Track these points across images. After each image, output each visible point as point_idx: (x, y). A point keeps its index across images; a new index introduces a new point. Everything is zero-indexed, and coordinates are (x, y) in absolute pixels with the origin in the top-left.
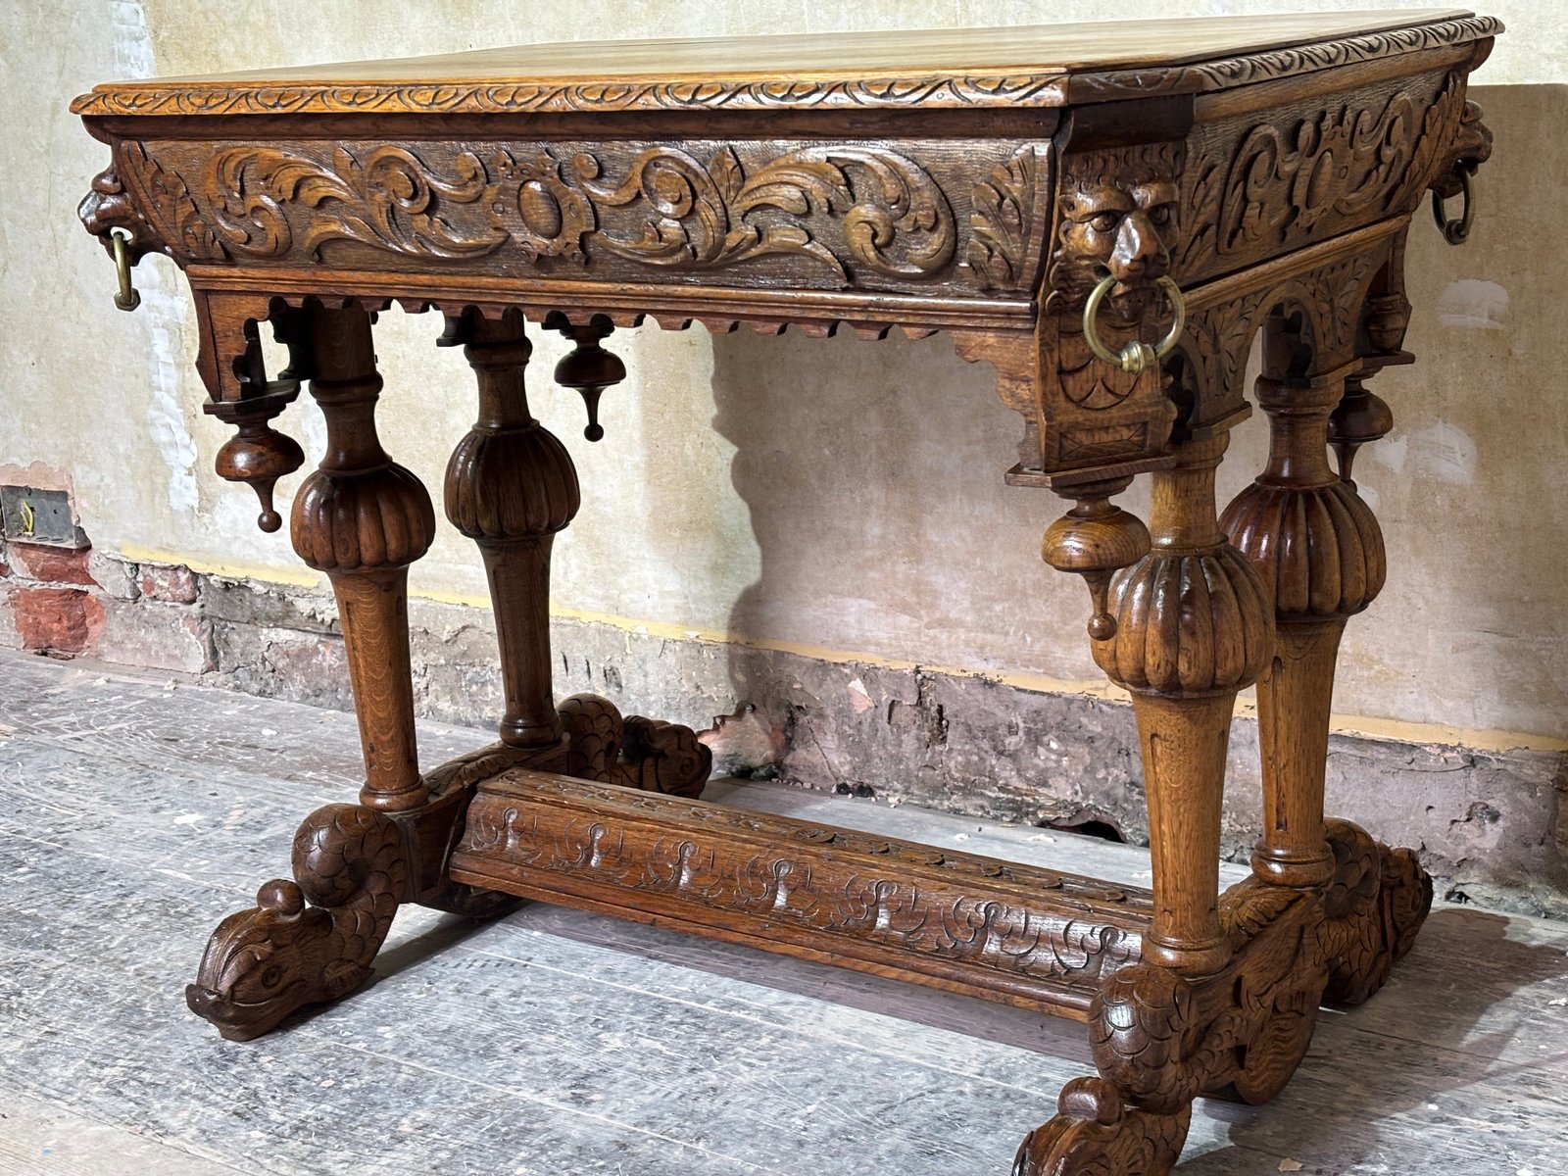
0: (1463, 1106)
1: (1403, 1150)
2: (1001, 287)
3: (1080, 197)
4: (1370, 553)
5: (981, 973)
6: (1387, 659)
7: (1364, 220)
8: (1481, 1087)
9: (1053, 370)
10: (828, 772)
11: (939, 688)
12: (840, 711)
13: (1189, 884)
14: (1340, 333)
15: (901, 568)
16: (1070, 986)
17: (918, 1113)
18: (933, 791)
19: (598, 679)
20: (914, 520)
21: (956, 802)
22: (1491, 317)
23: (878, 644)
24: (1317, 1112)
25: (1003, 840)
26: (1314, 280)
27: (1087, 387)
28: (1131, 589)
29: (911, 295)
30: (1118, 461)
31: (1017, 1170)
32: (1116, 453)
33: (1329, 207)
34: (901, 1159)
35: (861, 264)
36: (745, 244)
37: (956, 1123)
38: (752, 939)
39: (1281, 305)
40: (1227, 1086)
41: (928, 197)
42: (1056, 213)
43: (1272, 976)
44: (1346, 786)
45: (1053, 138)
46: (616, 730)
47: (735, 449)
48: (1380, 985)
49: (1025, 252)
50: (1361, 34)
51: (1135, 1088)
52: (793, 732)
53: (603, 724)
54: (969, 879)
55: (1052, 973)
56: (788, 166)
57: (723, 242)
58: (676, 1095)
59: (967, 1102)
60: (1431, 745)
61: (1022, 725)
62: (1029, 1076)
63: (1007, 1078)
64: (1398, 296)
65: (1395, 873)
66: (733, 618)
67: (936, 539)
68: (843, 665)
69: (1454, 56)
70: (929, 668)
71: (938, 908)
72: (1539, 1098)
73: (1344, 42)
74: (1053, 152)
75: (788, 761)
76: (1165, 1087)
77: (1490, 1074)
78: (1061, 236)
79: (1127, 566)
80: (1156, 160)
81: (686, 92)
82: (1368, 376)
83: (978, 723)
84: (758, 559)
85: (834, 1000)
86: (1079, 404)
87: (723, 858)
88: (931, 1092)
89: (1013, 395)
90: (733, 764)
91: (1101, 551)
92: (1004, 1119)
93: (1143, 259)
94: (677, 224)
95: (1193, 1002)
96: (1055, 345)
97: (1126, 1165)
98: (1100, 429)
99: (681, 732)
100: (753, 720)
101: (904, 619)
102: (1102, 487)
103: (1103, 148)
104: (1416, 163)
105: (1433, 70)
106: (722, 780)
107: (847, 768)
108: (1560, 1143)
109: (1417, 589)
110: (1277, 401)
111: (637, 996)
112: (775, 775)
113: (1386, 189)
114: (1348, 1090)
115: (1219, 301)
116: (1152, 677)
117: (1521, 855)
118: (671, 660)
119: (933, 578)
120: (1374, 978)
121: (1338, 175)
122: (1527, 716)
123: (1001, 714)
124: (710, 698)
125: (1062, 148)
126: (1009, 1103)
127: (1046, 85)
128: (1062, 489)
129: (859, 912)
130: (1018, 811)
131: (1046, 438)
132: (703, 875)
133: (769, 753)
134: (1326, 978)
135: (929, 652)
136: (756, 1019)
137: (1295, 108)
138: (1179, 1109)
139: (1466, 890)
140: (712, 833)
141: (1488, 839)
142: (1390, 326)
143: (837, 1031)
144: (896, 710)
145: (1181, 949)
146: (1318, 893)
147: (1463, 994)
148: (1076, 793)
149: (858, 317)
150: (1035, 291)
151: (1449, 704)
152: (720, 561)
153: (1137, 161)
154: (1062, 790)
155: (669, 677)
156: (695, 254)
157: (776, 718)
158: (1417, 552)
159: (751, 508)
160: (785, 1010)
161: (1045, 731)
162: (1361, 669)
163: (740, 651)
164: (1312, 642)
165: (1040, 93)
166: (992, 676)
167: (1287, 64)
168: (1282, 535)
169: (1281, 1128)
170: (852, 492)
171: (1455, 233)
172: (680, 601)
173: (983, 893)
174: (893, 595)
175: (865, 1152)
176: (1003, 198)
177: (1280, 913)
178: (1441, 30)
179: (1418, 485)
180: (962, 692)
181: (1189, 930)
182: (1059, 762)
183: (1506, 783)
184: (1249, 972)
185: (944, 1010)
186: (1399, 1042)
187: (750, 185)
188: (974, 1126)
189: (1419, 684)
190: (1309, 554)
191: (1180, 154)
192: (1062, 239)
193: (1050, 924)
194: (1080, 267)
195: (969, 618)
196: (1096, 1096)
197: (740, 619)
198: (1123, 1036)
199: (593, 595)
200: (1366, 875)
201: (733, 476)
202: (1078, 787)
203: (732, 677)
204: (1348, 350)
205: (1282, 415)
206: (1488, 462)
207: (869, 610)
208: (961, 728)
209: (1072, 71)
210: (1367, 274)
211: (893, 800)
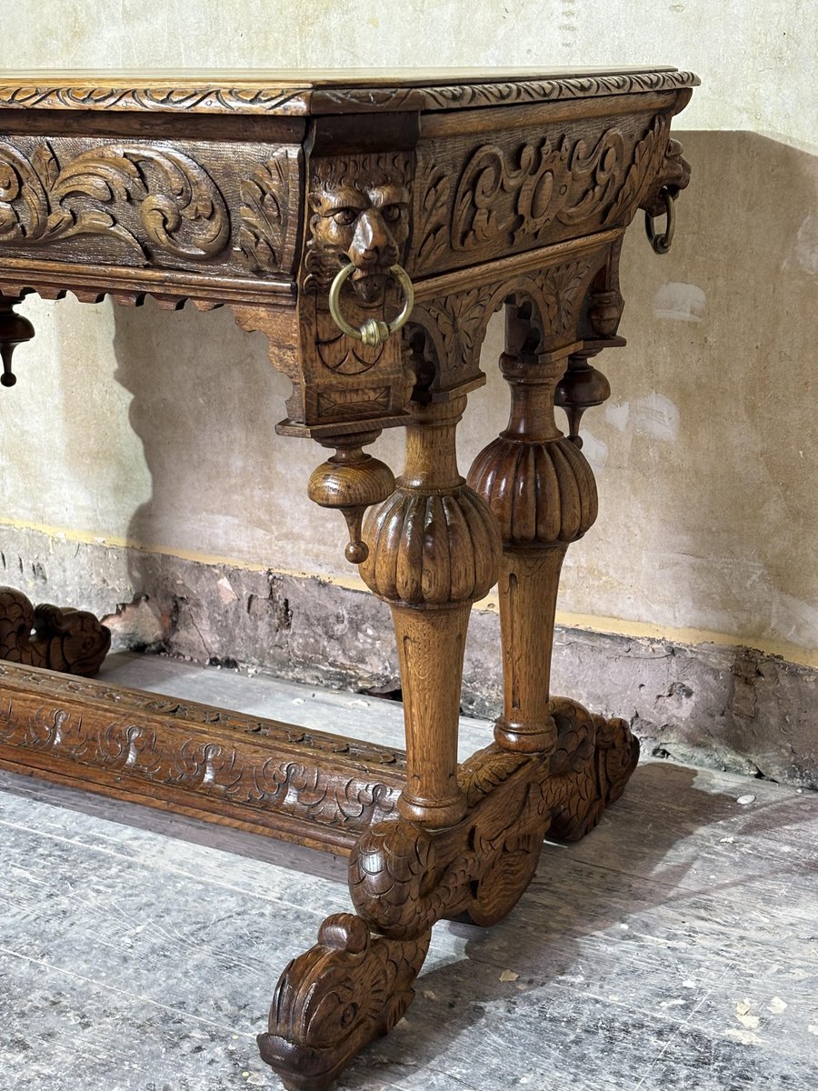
0: (647, 925)
1: (597, 963)
2: (267, 269)
3: (324, 195)
4: (584, 494)
5: (280, 820)
6: (611, 572)
7: (585, 231)
8: (663, 910)
9: (311, 340)
10: (203, 649)
11: (285, 586)
12: (211, 602)
13: (432, 756)
14: (564, 320)
15: (257, 493)
16: (348, 831)
17: (224, 933)
18: (283, 666)
19: (28, 573)
20: (266, 456)
21: (297, 672)
22: (692, 312)
23: (240, 551)
24: (535, 930)
25: (329, 704)
26: (542, 276)
27: (340, 356)
28: (387, 521)
29: (198, 273)
30: (367, 418)
31: (278, 992)
32: (365, 411)
33: (551, 218)
34: (203, 972)
35: (156, 246)
36: (62, 225)
37: (253, 940)
38: (107, 789)
39: (513, 295)
40: (463, 913)
41: (205, 189)
42: (307, 207)
43: (502, 823)
44: (581, 668)
45: (302, 143)
46: (26, 616)
47: (132, 396)
48: (595, 825)
49: (284, 240)
50: (577, 76)
51: (381, 921)
52: (177, 618)
53: (14, 612)
54: (277, 744)
55: (335, 822)
56: (93, 160)
57: (45, 223)
58: (33, 917)
59: (263, 922)
60: (643, 639)
61: (346, 616)
62: (318, 899)
63: (300, 902)
64: (613, 293)
65: (609, 738)
66: (130, 528)
67: (284, 472)
68: (214, 566)
69: (659, 101)
70: (277, 571)
71: (252, 767)
72: (706, 920)
73: (561, 81)
74: (302, 155)
75: (173, 639)
76: (404, 920)
77: (670, 899)
78: (311, 226)
79: (375, 503)
80: (389, 167)
81: (7, 93)
82: (591, 355)
83: (314, 614)
84: (150, 483)
85: (175, 835)
86: (333, 369)
87: (88, 724)
88: (239, 914)
89: (281, 360)
90: (131, 640)
91: (351, 492)
92: (292, 937)
93: (375, 249)
94: (9, 206)
95: (432, 850)
96: (313, 320)
97: (369, 984)
98: (351, 391)
99: (86, 617)
100: (147, 607)
101: (260, 533)
102: (353, 438)
103: (345, 154)
104: (627, 187)
105: (642, 112)
106: (122, 654)
107: (217, 646)
108: (718, 958)
109: (634, 520)
110: (515, 372)
111: (18, 832)
112: (164, 650)
113: (601, 207)
114: (561, 911)
115: (456, 290)
116: (401, 593)
117: (708, 723)
118: (83, 559)
119: (281, 502)
120: (590, 819)
121: (558, 192)
122: (712, 618)
123: (331, 608)
124: (113, 589)
125: (309, 152)
126: (298, 923)
127: (293, 96)
128: (324, 439)
129: (191, 769)
130: (343, 681)
131: (306, 397)
132: (72, 737)
133: (159, 633)
134: (548, 824)
135: (278, 558)
136: (110, 851)
137: (519, 134)
138: (421, 933)
139: (667, 748)
140: (80, 703)
141: (683, 710)
142: (607, 316)
143: (173, 862)
144: (254, 602)
145: (426, 807)
146: (542, 758)
147: (657, 832)
148: (386, 668)
149: (157, 290)
150: (294, 273)
151: (656, 607)
152: (121, 483)
153: (374, 167)
154: (375, 666)
155: (82, 572)
156: (24, 232)
157: (164, 606)
158: (635, 491)
159: (144, 442)
160: (135, 844)
161: (363, 621)
162: (594, 579)
163: (136, 554)
164: (539, 563)
165: (288, 104)
166: (324, 578)
167: (505, 94)
168: (516, 479)
169: (505, 944)
170: (220, 433)
171: (660, 244)
172: (90, 514)
173: (286, 756)
174: (251, 514)
175: (176, 966)
176: (264, 193)
177: (510, 774)
178: (646, 79)
179: (637, 440)
180: (302, 590)
181: (432, 791)
182: (373, 644)
183: (697, 668)
184: (482, 823)
185: (261, 844)
186: (605, 871)
187: (64, 175)
188: (268, 943)
189: (635, 593)
190: (536, 494)
191: (411, 164)
192: (313, 230)
193: (335, 780)
194: (328, 255)
195: (308, 533)
196: (347, 930)
197: (136, 529)
198: (373, 879)
199: (23, 507)
200: (583, 741)
201: (130, 417)
202: (387, 664)
203: (130, 573)
204: (571, 335)
205: (519, 384)
206: (688, 424)
207: (234, 525)
208: (301, 617)
209: (317, 86)
210: (588, 273)
211: (251, 671)
